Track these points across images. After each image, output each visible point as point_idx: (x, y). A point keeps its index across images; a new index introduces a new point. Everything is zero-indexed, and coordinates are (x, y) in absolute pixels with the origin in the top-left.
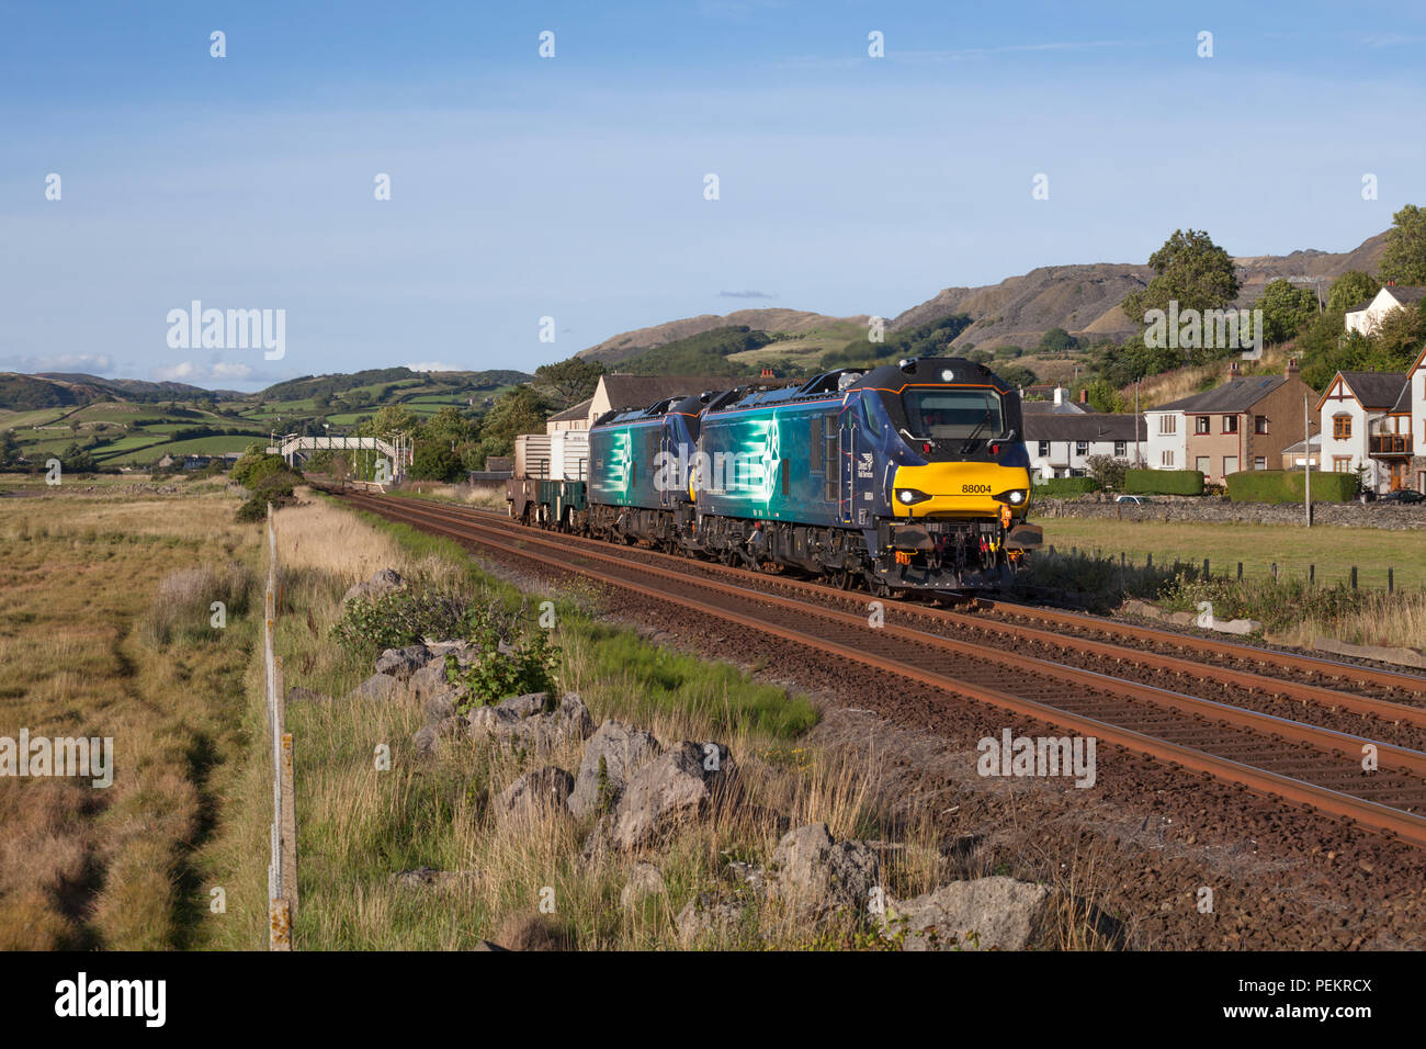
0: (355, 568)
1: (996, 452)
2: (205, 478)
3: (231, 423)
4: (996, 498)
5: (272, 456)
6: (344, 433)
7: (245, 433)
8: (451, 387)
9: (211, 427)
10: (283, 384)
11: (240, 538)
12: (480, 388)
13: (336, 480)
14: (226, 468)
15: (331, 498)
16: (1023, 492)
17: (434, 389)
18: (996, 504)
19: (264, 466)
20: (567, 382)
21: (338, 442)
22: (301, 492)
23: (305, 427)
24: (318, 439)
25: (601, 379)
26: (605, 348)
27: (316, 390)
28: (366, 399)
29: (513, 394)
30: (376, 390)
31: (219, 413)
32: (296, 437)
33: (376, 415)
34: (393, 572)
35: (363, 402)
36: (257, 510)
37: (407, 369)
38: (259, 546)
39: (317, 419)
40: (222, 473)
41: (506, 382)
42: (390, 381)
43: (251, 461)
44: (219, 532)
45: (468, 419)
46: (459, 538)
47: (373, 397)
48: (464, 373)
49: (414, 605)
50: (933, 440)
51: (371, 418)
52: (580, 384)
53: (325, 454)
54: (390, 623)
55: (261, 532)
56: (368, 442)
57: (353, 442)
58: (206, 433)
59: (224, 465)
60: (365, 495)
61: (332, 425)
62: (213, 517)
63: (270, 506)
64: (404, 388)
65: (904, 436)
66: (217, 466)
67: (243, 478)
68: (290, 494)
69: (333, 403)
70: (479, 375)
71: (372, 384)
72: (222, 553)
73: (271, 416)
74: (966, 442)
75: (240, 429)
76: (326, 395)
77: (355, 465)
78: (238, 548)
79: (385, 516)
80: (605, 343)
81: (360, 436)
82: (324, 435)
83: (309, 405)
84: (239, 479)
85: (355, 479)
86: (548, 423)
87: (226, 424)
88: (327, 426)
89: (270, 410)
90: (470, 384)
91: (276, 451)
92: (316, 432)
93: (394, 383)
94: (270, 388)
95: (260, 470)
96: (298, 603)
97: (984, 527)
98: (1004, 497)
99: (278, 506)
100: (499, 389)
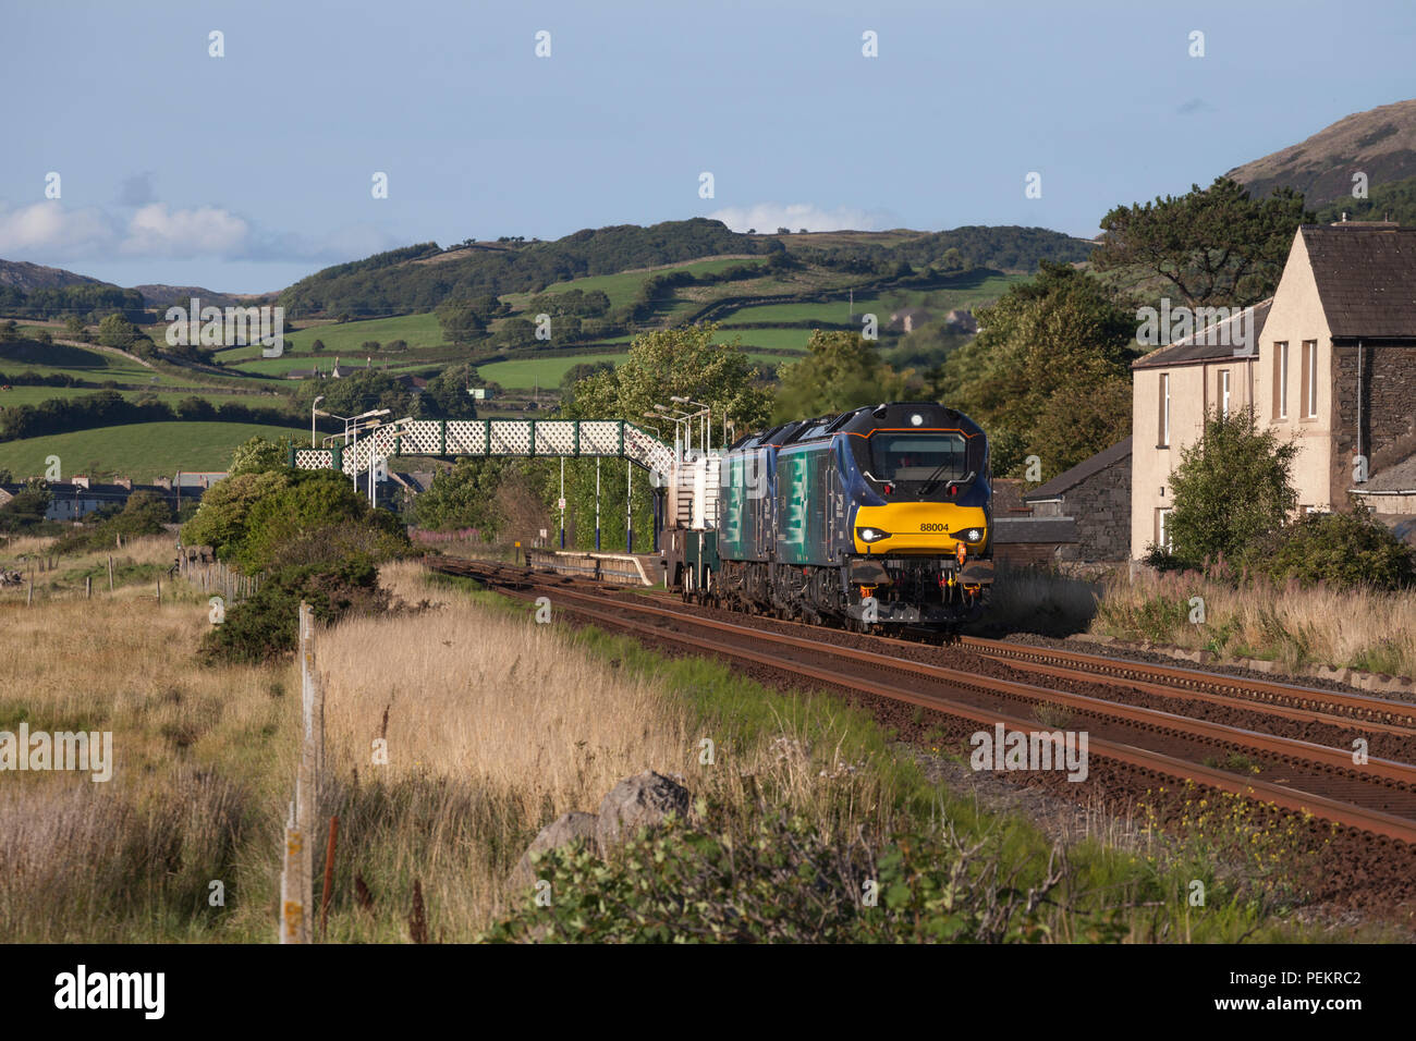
0: (557, 777)
1: (954, 492)
2: (111, 546)
3: (192, 384)
4: (953, 536)
5: (316, 475)
6: (531, 409)
7: (234, 414)
8: (853, 278)
9: (128, 396)
10: (348, 268)
11: (214, 708)
12: (935, 281)
13: (506, 550)
14: (176, 519)
15: (489, 596)
16: (980, 530)
17: (799, 284)
18: (953, 542)
19: (290, 504)
20: (1196, 256)
21: (513, 435)
22: (400, 578)
23: (415, 396)
24: (453, 425)
25: (1299, 241)
26: (1315, 155)
27: (444, 288)
28: (596, 313)
29: (1029, 294)
30: (625, 287)
31: (154, 354)
32: (384, 420)
33: (622, 362)
34: (669, 783)
35: (587, 324)
36: (268, 628)
37: (719, 224)
38: (269, 731)
39: (450, 371)
40: (160, 531)
41: (1012, 262)
42: (666, 260)
43: (250, 492)
44: (149, 689)
45: (897, 368)
46: (869, 699)
47: (615, 306)
48: (887, 235)
49: (727, 865)
50: (894, 482)
51: (610, 368)
52: (1235, 262)
53: (474, 474)
54: (653, 916)
55: (277, 691)
56: (602, 436)
57: (557, 435)
58: (113, 412)
59: (166, 510)
60: (595, 591)
61: (494, 391)
62: (135, 648)
63: (305, 613)
64: (712, 280)
65: (867, 478)
66: (148, 512)
67: (227, 542)
68: (368, 580)
69: (497, 326)
70: (929, 243)
71: (611, 271)
72: (157, 750)
73: (315, 364)
74: (924, 483)
75: (217, 401)
76: (477, 302)
77: (562, 503)
78: (209, 736)
79: (647, 641)
80: (1314, 141)
81: (577, 417)
82: (471, 416)
83: (426, 332)
84: (215, 544)
85: (563, 546)
86: (1136, 374)
87: (176, 388)
88: (479, 394)
89: (309, 348)
90: (906, 270)
91: (324, 460)
92: (445, 406)
93: (678, 267)
94: (309, 280)
95: (277, 513)
96: (382, 878)
97: (945, 564)
98: (962, 535)
99: (330, 615)
100: (990, 284)
